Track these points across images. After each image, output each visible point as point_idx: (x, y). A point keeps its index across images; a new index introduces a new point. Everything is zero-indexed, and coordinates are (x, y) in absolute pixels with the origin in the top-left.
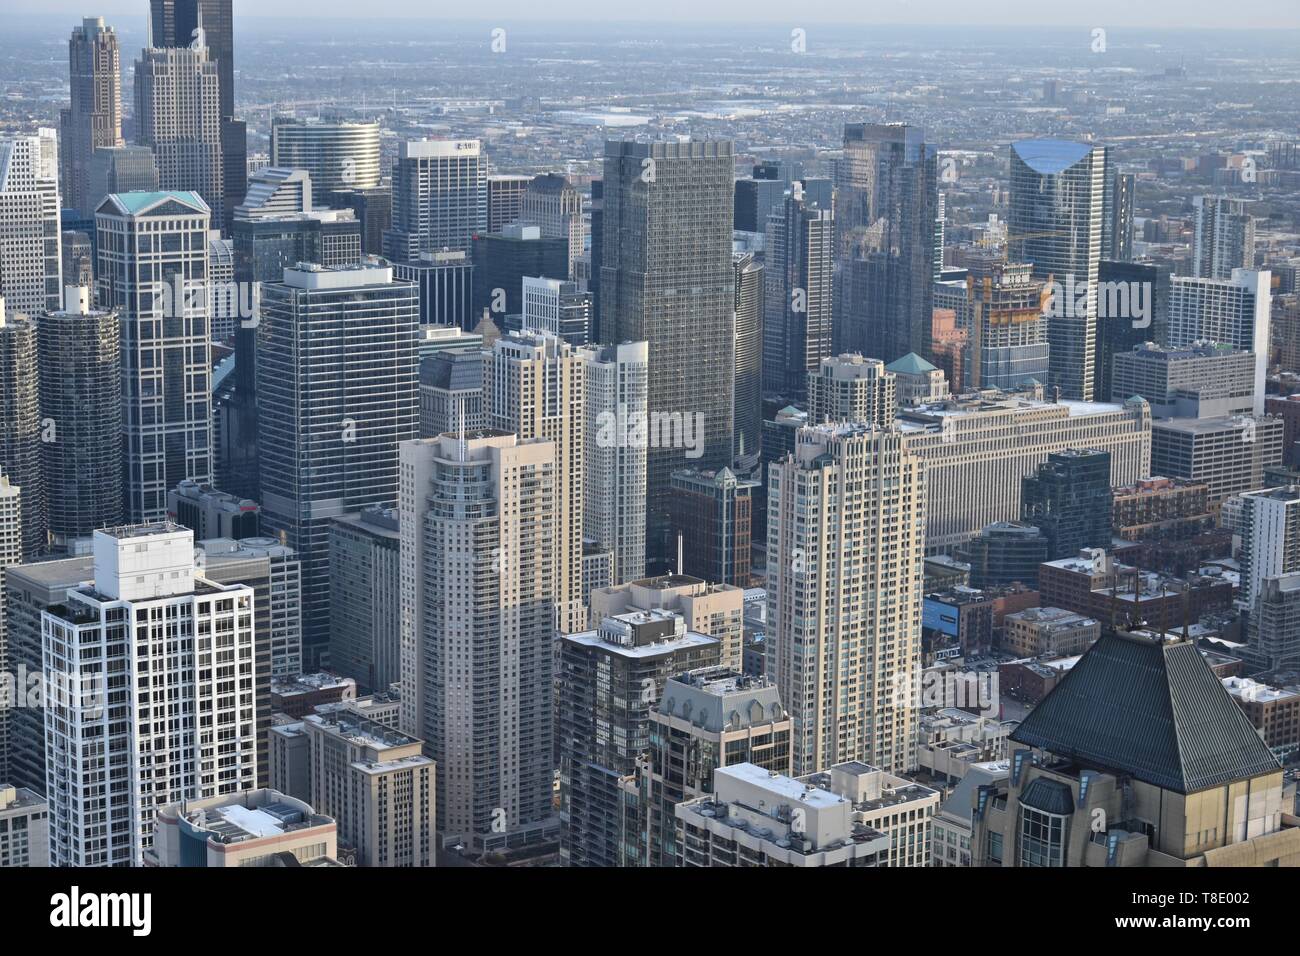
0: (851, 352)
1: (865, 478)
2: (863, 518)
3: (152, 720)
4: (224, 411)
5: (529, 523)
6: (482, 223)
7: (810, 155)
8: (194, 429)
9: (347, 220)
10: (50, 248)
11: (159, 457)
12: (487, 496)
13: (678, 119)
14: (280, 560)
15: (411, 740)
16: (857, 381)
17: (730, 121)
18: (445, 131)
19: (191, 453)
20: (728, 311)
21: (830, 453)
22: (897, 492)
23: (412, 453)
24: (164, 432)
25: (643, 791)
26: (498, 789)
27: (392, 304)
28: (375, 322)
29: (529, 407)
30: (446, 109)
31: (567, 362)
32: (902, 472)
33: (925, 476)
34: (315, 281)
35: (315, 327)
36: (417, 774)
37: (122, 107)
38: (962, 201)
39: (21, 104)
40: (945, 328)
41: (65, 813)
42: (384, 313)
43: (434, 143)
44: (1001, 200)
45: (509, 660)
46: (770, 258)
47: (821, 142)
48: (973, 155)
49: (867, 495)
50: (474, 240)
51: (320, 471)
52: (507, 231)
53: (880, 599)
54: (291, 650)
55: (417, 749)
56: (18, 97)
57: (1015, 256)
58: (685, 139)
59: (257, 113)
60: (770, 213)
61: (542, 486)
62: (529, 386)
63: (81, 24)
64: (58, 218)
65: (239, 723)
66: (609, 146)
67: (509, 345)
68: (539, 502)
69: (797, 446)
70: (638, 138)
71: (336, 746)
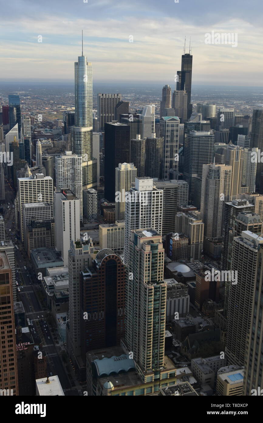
3: (143, 213)
5: (226, 181)
11: (168, 164)
12: (218, 175)
14: (185, 184)
15: (201, 219)
23: (205, 167)
24: (169, 160)
26: (217, 229)
27: (209, 139)
29: (233, 159)
31: (240, 151)
36: (200, 225)
45: (220, 206)
51: (193, 169)
52: (237, 126)
54: (186, 201)
55: (201, 221)
61: (229, 174)
65: (159, 214)
68: (228, 177)
71: (187, 219)
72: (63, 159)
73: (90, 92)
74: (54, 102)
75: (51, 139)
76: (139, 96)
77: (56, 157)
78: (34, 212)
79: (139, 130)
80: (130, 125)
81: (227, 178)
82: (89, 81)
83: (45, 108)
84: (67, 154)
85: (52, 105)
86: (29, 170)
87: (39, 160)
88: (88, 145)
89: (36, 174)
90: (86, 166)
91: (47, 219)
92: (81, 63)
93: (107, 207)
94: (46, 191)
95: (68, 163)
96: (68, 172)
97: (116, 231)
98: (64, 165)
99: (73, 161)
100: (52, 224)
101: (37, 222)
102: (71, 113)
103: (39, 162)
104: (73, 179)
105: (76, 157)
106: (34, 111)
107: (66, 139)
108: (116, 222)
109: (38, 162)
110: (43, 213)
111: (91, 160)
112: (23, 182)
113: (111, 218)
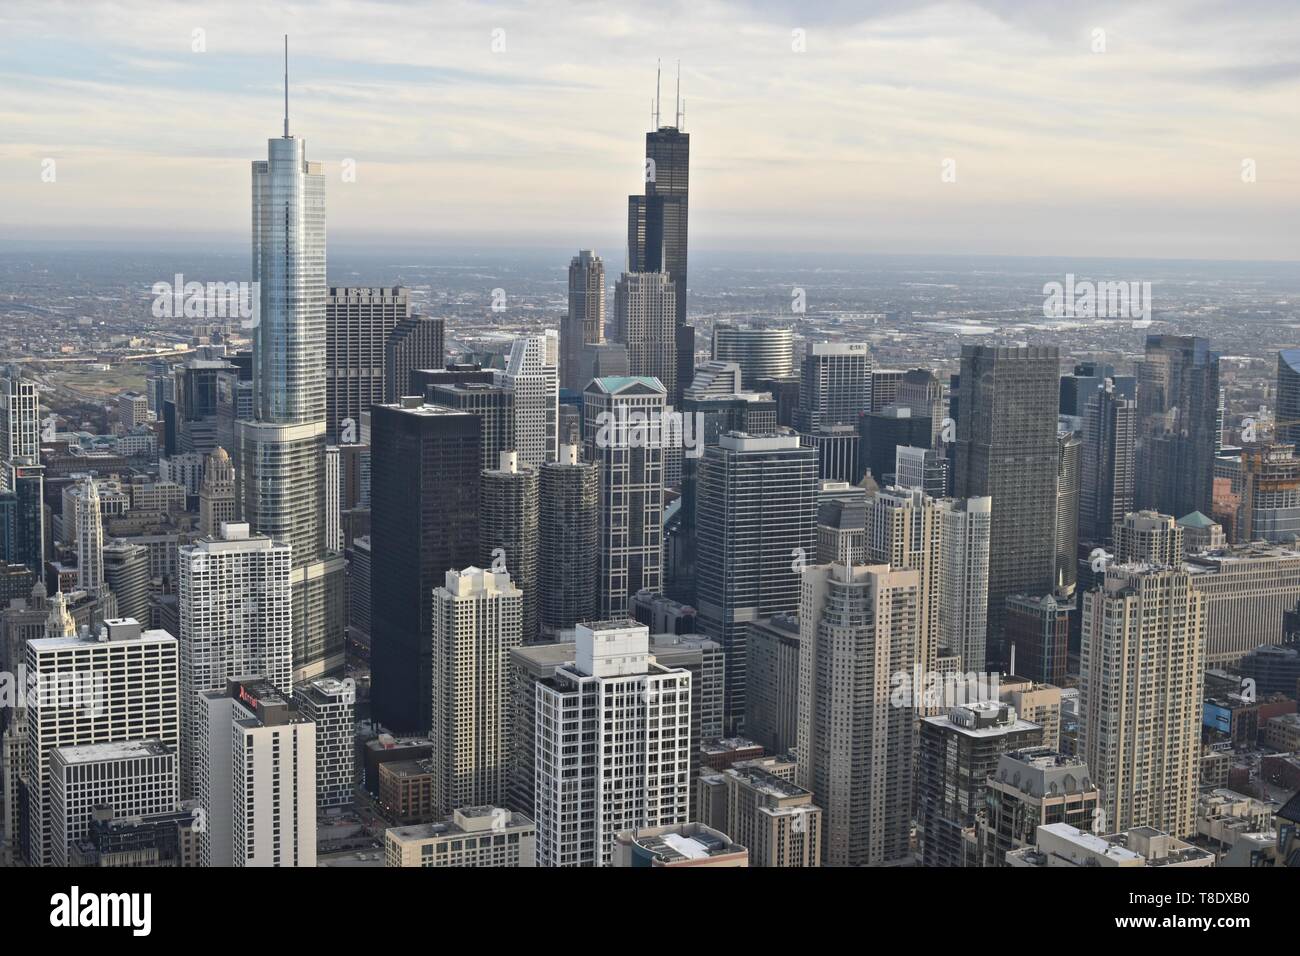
0: (1149, 509)
1: (1158, 606)
2: (1156, 638)
3: (613, 767)
4: (672, 540)
5: (898, 631)
6: (867, 404)
7: (1119, 358)
8: (649, 552)
9: (767, 400)
10: (550, 416)
11: (623, 572)
12: (866, 610)
13: (1017, 329)
14: (710, 652)
15: (804, 792)
16: (1154, 531)
17: (1057, 332)
18: (841, 336)
19: (647, 570)
20: (1053, 476)
21: (1132, 586)
22: (1184, 618)
23: (811, 576)
24: (627, 554)
25: (980, 840)
26: (868, 833)
27: (799, 464)
28: (786, 477)
29: (900, 543)
30: (841, 320)
31: (929, 511)
32: (1189, 603)
33: (1207, 607)
34: (742, 445)
35: (741, 479)
36: (807, 819)
37: (605, 315)
38: (1238, 395)
39: (532, 312)
40: (1223, 493)
41: (547, 833)
42: (792, 470)
43: (832, 344)
44: (1269, 395)
45: (880, 734)
46: (1086, 436)
47: (1127, 348)
48: (1246, 360)
49: (1160, 620)
50: (860, 417)
51: (740, 587)
52: (886, 411)
53: (1169, 701)
54: (716, 720)
55: (808, 799)
56: (531, 307)
57: (1280, 438)
58: (1023, 345)
59: (702, 320)
60: (1087, 403)
61: (909, 603)
62: (900, 528)
63: (578, 255)
64: (557, 395)
65: (677, 772)
66: (965, 349)
67: (886, 496)
68: (906, 615)
69: (1106, 579)
70: (988, 343)
71: (747, 794)
72: (215, 557)
73: (314, 281)
74: (95, 324)
75: (117, 476)
76: (449, 294)
77: (180, 548)
78: (103, 784)
79: (502, 433)
80: (477, 411)
81: (900, 621)
82: (312, 237)
83: (60, 349)
84: (229, 536)
85: (84, 331)
86: (64, 604)
87: (90, 565)
88: (308, 497)
89: (108, 621)
90: (301, 586)
91: (157, 809)
92: (279, 164)
93: (392, 756)
94: (147, 693)
95: (234, 573)
96: (234, 609)
97: (460, 855)
98: (218, 580)
99: (256, 562)
100: (184, 830)
101: (118, 826)
102: (198, 367)
103: (90, 571)
104: (256, 640)
105: (266, 546)
106: (13, 361)
107: (178, 476)
108: (457, 812)
109: (86, 574)
110: (144, 788)
111: (320, 557)
112: (52, 655)
113: (413, 800)
